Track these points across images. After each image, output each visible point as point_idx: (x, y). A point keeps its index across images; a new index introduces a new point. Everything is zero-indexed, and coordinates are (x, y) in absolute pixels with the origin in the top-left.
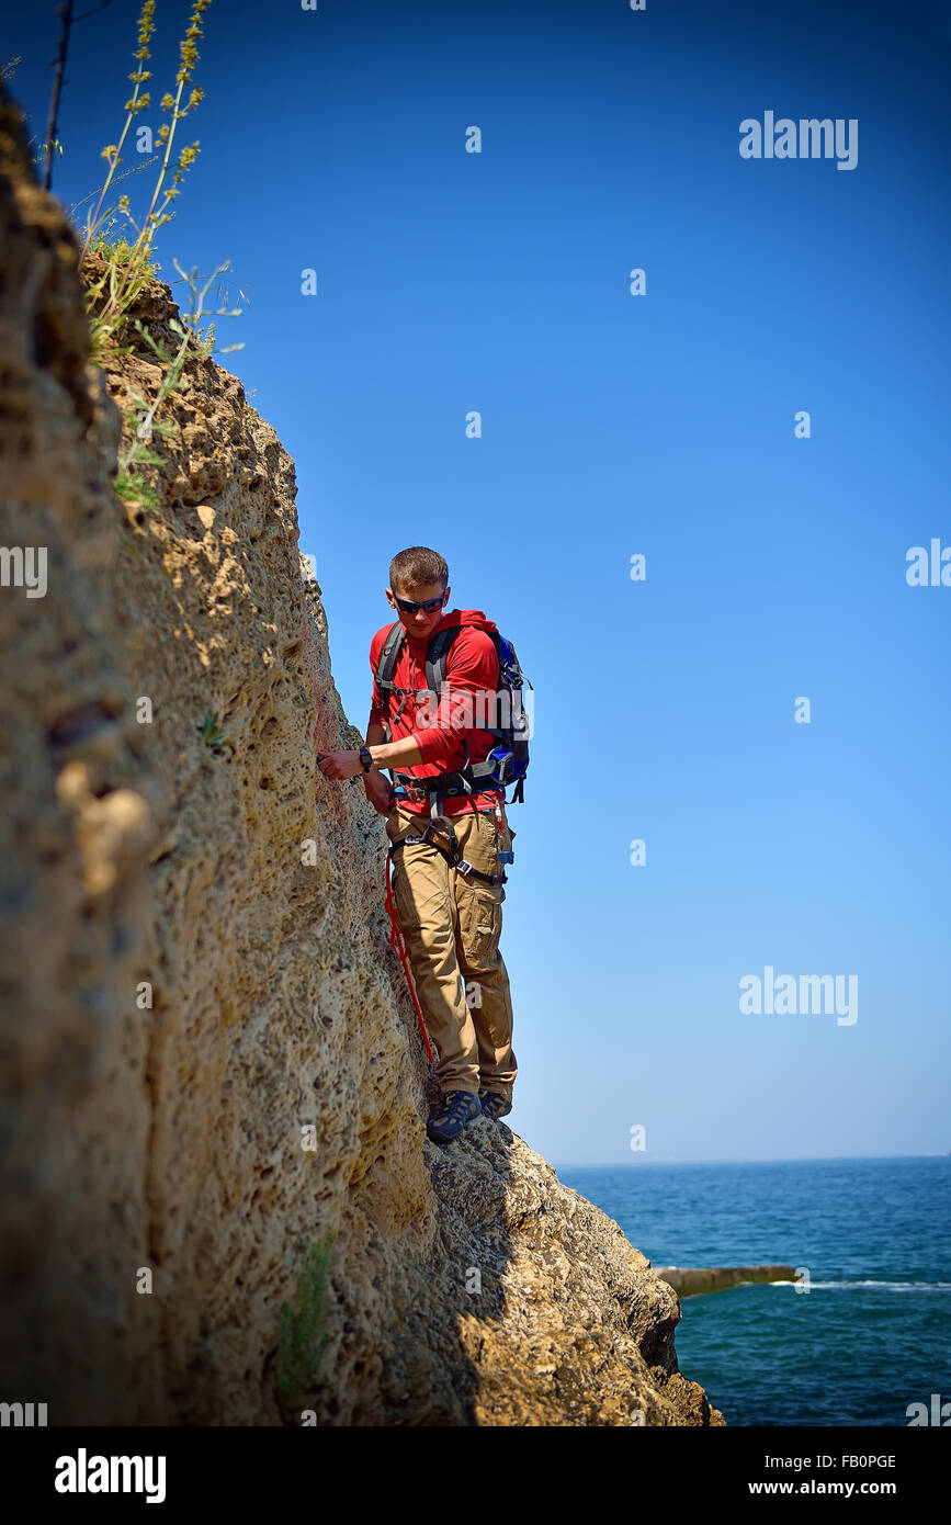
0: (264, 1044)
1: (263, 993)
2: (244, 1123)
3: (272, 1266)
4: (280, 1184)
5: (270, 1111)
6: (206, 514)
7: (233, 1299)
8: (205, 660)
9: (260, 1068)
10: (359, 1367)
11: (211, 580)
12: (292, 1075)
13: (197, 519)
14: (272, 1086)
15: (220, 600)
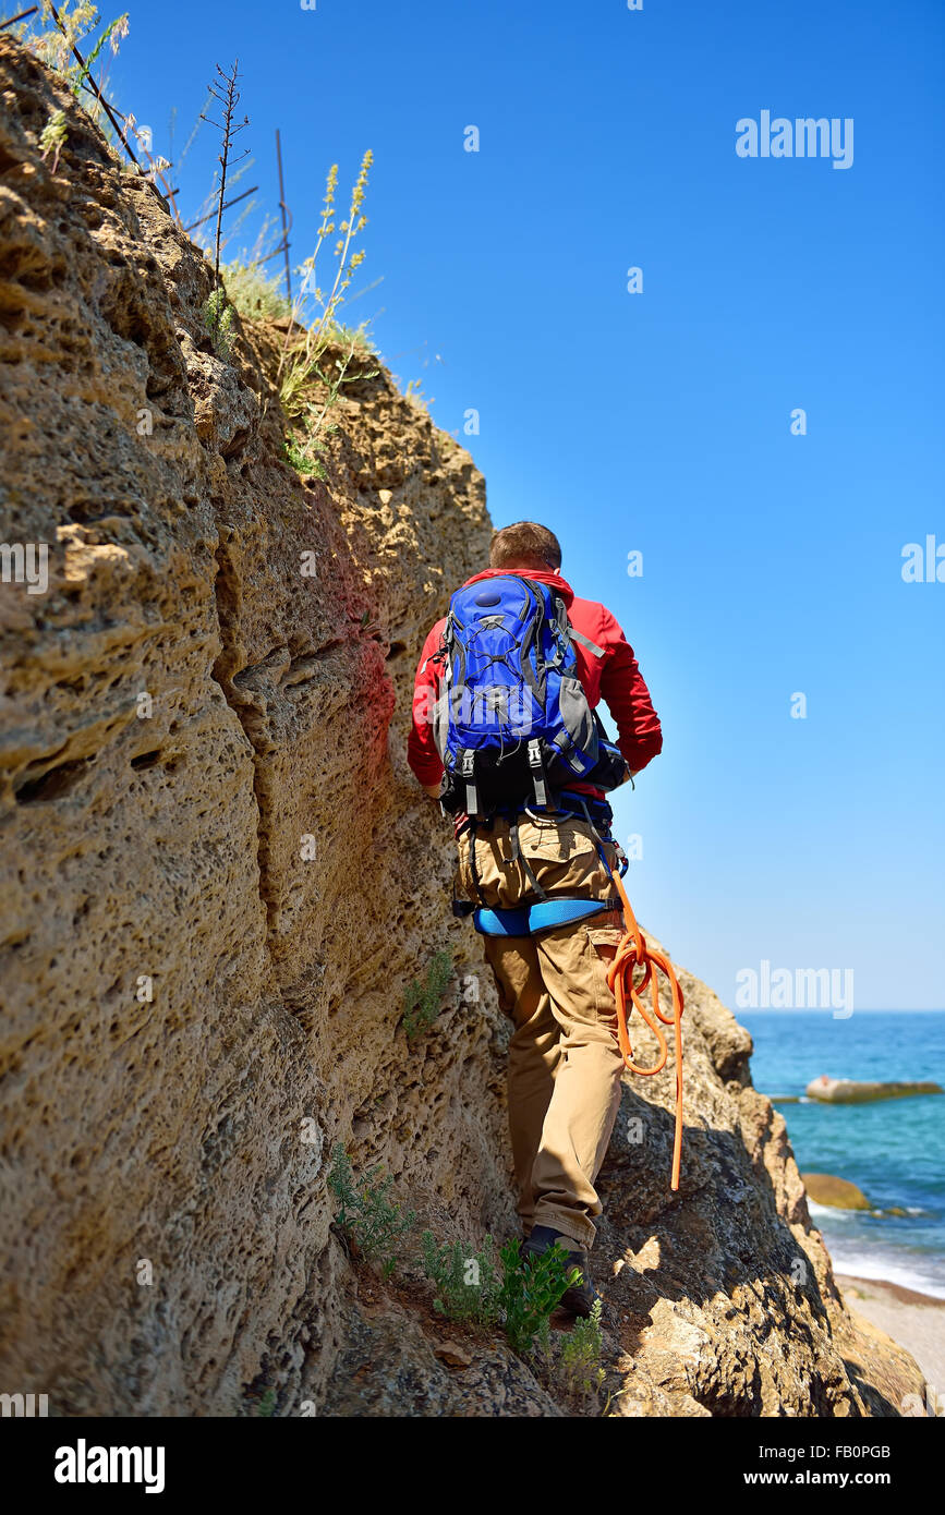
0: (413, 829)
1: (416, 798)
2: (392, 873)
3: (408, 960)
4: (418, 913)
5: (414, 868)
6: (385, 495)
7: (379, 975)
8: (368, 580)
9: (408, 842)
10: (471, 1030)
11: (383, 535)
12: (434, 850)
13: (379, 498)
14: (416, 853)
15: (389, 547)
